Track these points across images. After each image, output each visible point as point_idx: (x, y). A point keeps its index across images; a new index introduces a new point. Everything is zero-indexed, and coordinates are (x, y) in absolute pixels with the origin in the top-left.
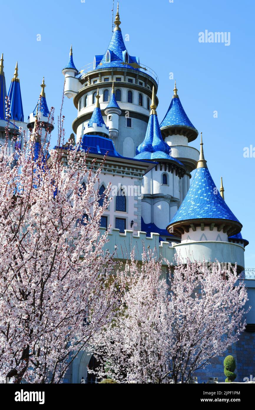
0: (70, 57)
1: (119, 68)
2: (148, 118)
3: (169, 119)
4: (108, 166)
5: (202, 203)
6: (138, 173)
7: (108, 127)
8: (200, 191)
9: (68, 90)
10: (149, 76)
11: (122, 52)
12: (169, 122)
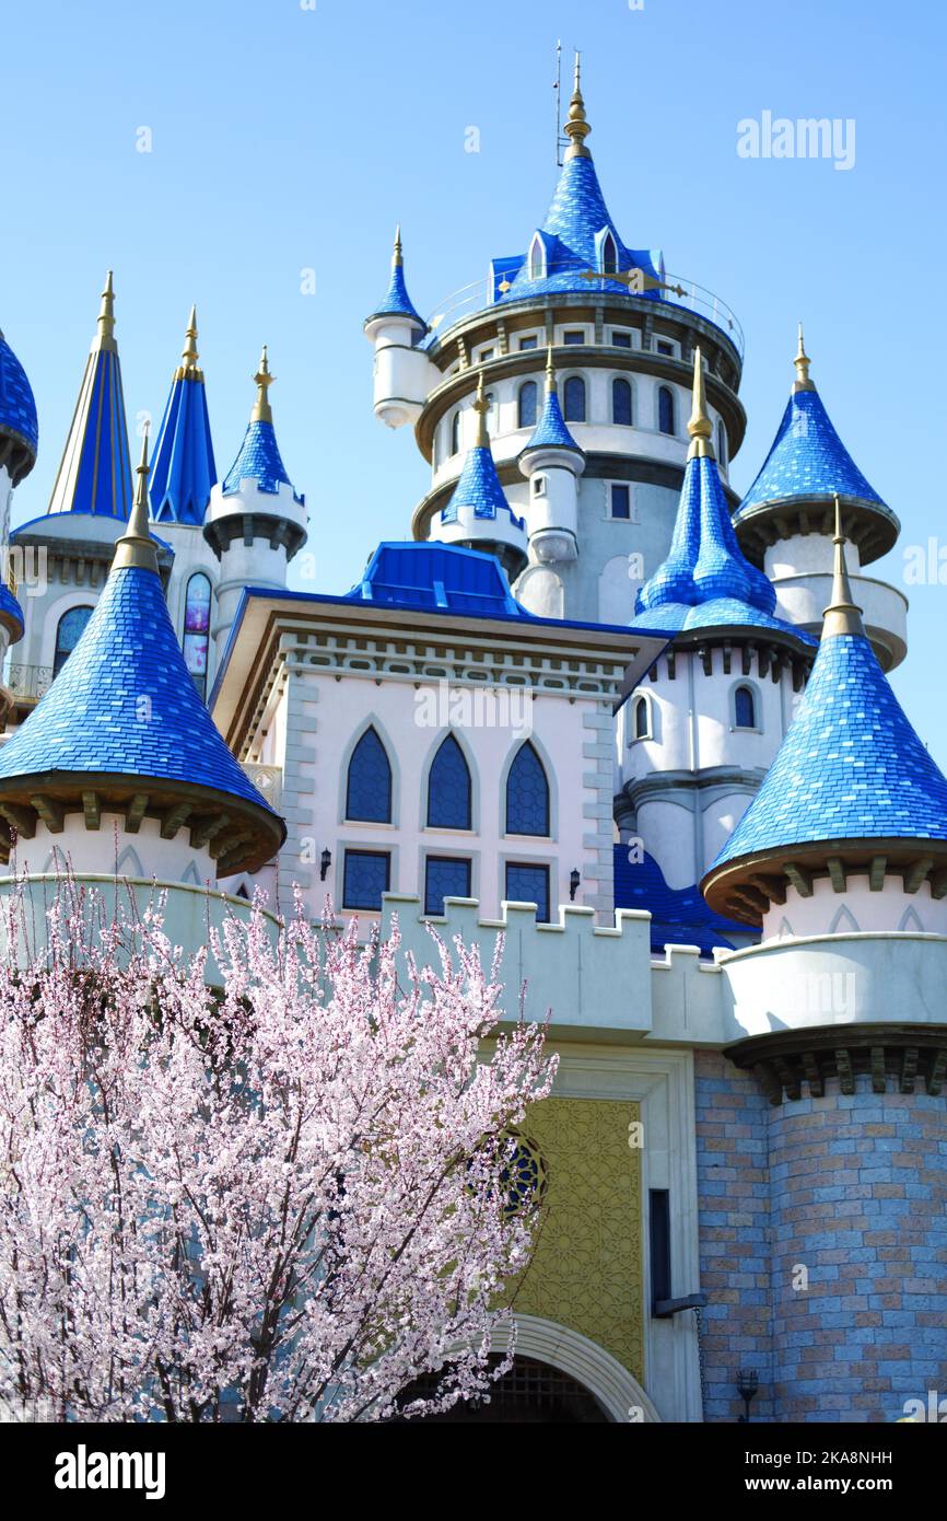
0: (393, 274)
1: (575, 295)
2: (680, 472)
3: (775, 475)
4: (469, 655)
5: (836, 777)
6: (597, 680)
7: (522, 519)
8: (830, 729)
9: (389, 397)
10: (696, 318)
11: (592, 237)
12: (775, 488)
